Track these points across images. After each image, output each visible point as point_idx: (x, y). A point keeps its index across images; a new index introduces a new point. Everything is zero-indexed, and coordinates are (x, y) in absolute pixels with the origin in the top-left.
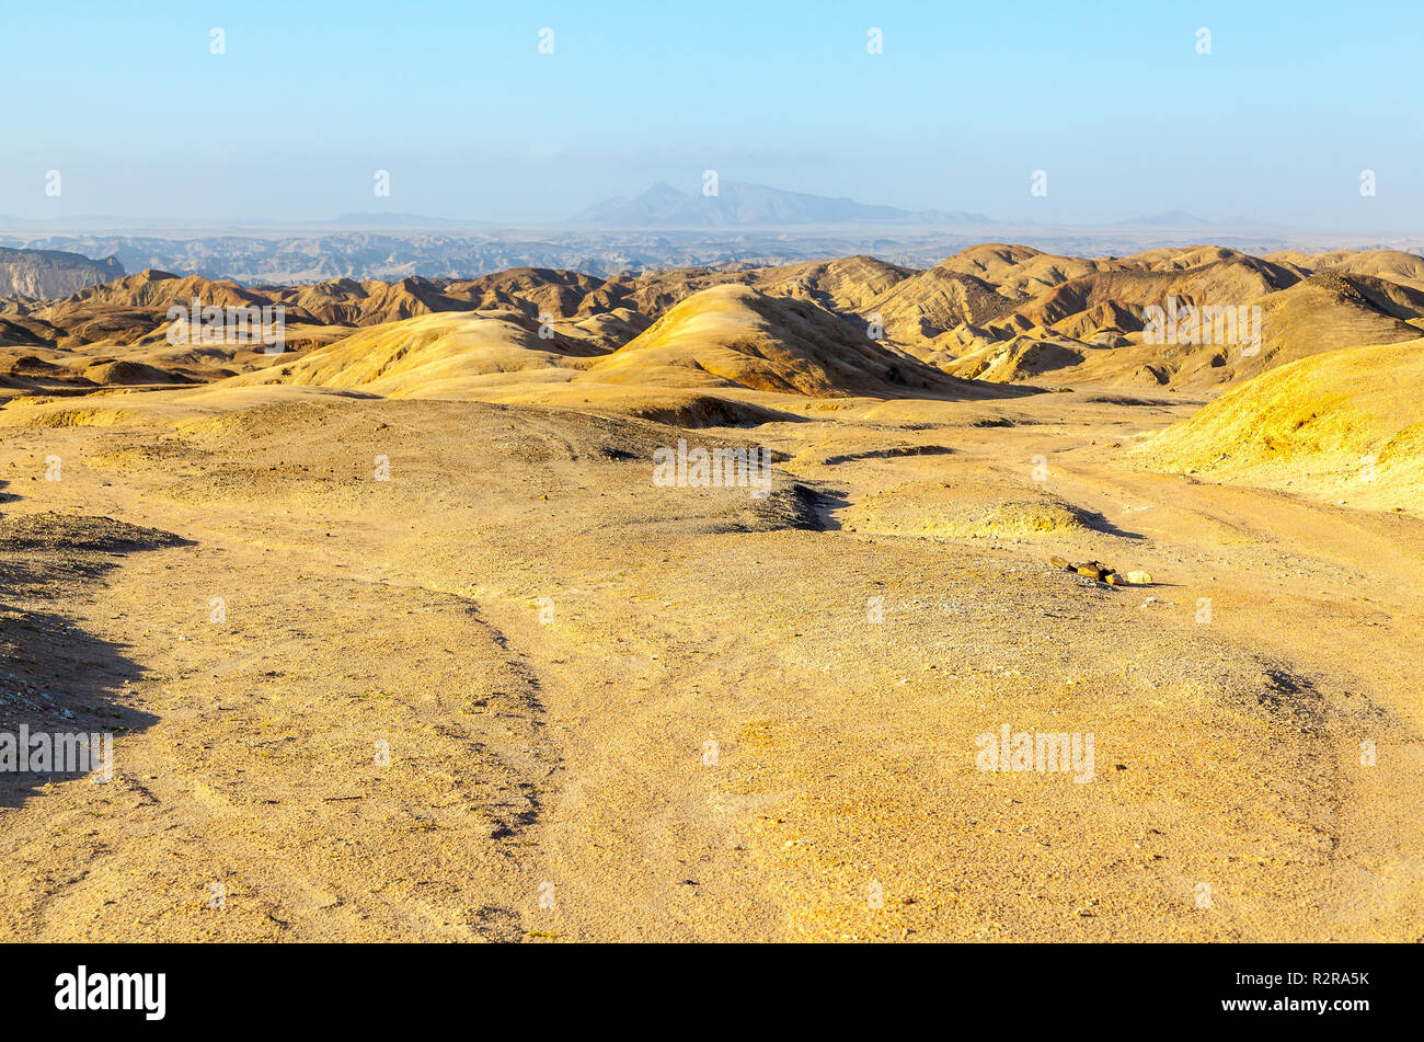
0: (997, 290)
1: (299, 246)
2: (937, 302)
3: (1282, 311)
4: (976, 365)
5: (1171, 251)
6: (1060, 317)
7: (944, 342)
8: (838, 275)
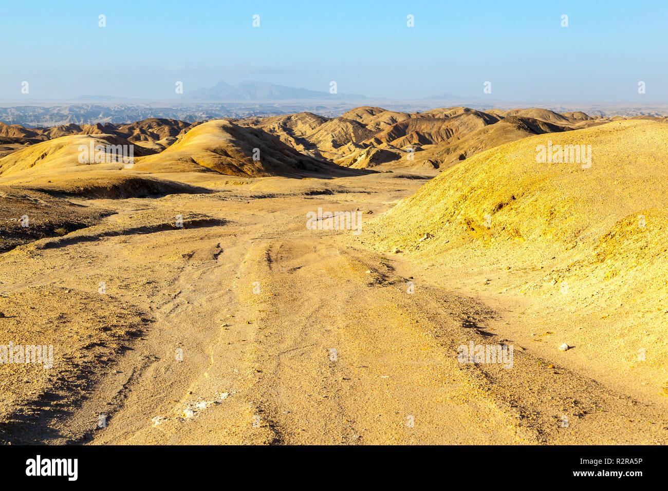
0: (366, 127)
1: (59, 110)
2: (339, 132)
3: (491, 134)
4: (351, 160)
5: (444, 109)
6: (394, 139)
7: (342, 150)
8: (296, 121)
